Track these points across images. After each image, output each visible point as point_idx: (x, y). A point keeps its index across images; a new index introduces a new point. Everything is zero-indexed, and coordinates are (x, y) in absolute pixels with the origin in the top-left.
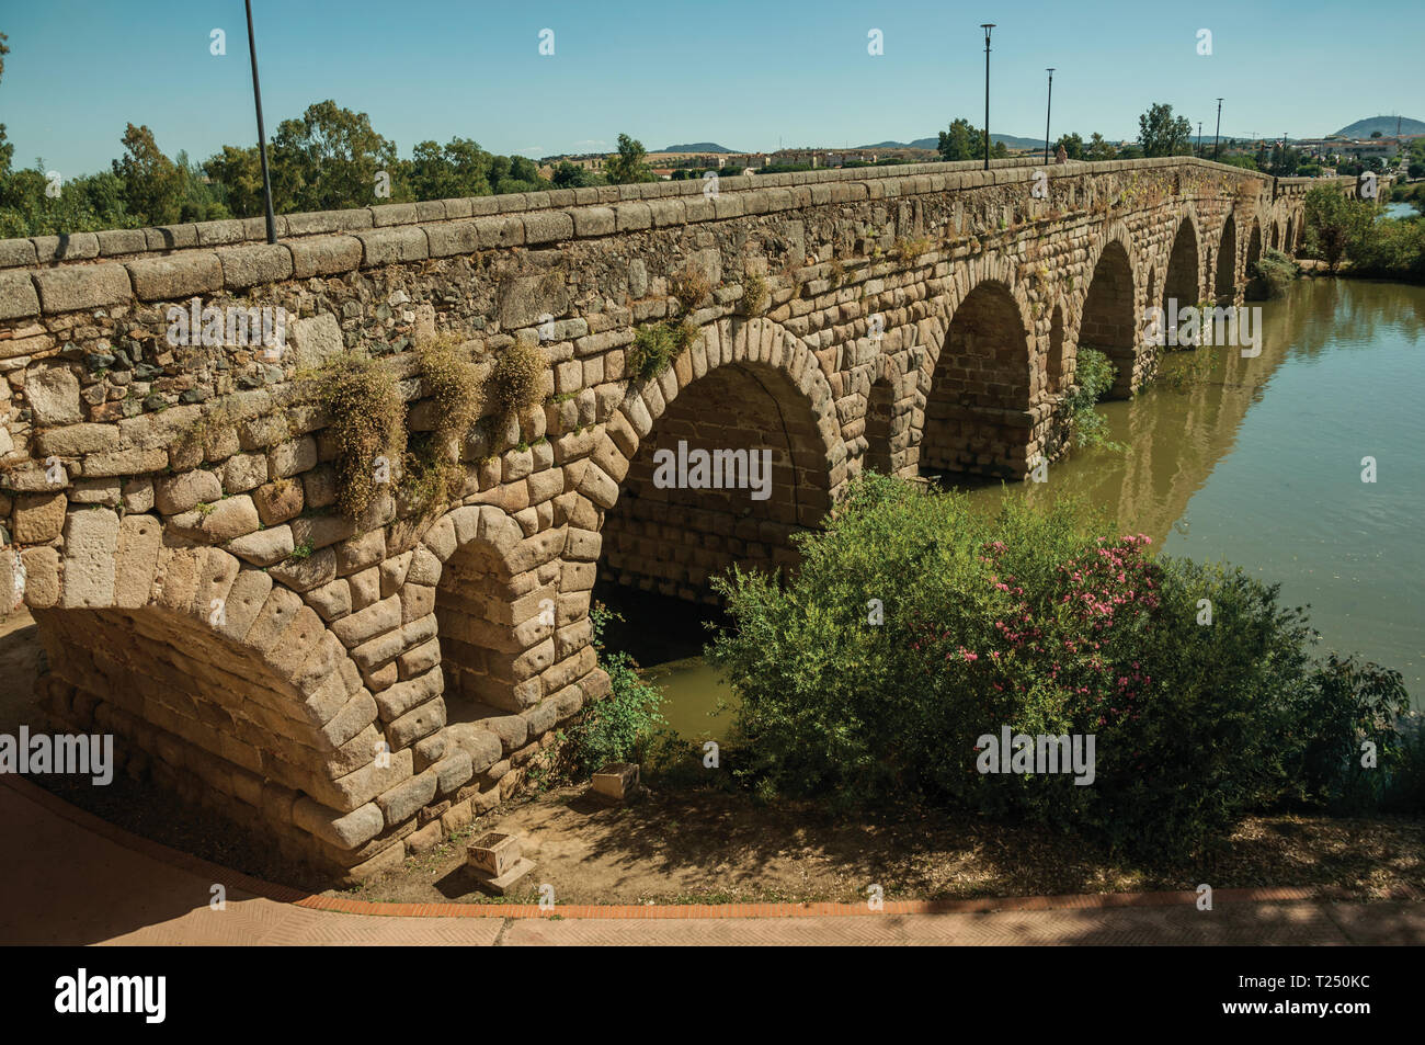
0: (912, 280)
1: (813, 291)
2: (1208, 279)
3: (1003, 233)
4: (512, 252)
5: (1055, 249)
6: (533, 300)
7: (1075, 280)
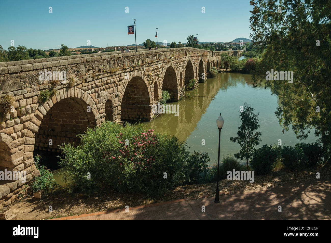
0: (115, 77)
1: (88, 81)
2: (196, 74)
3: (139, 66)
4: (5, 75)
5: (154, 69)
6: (11, 86)
7: (160, 75)
